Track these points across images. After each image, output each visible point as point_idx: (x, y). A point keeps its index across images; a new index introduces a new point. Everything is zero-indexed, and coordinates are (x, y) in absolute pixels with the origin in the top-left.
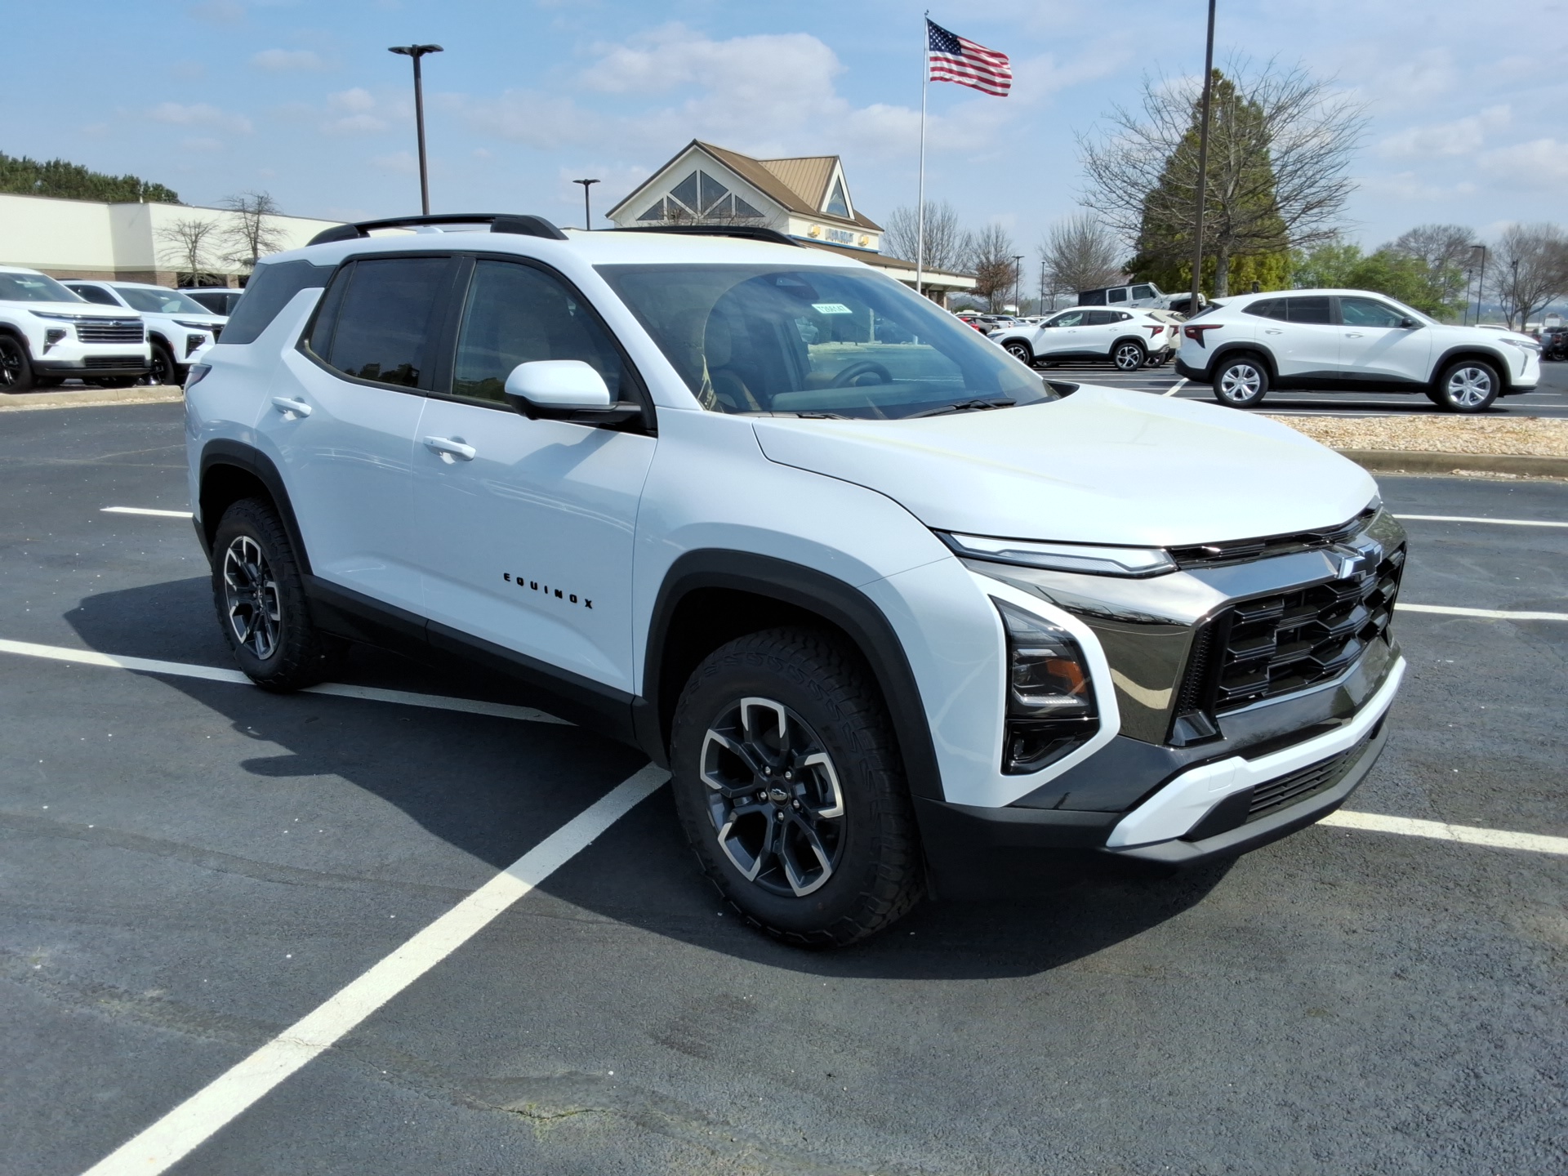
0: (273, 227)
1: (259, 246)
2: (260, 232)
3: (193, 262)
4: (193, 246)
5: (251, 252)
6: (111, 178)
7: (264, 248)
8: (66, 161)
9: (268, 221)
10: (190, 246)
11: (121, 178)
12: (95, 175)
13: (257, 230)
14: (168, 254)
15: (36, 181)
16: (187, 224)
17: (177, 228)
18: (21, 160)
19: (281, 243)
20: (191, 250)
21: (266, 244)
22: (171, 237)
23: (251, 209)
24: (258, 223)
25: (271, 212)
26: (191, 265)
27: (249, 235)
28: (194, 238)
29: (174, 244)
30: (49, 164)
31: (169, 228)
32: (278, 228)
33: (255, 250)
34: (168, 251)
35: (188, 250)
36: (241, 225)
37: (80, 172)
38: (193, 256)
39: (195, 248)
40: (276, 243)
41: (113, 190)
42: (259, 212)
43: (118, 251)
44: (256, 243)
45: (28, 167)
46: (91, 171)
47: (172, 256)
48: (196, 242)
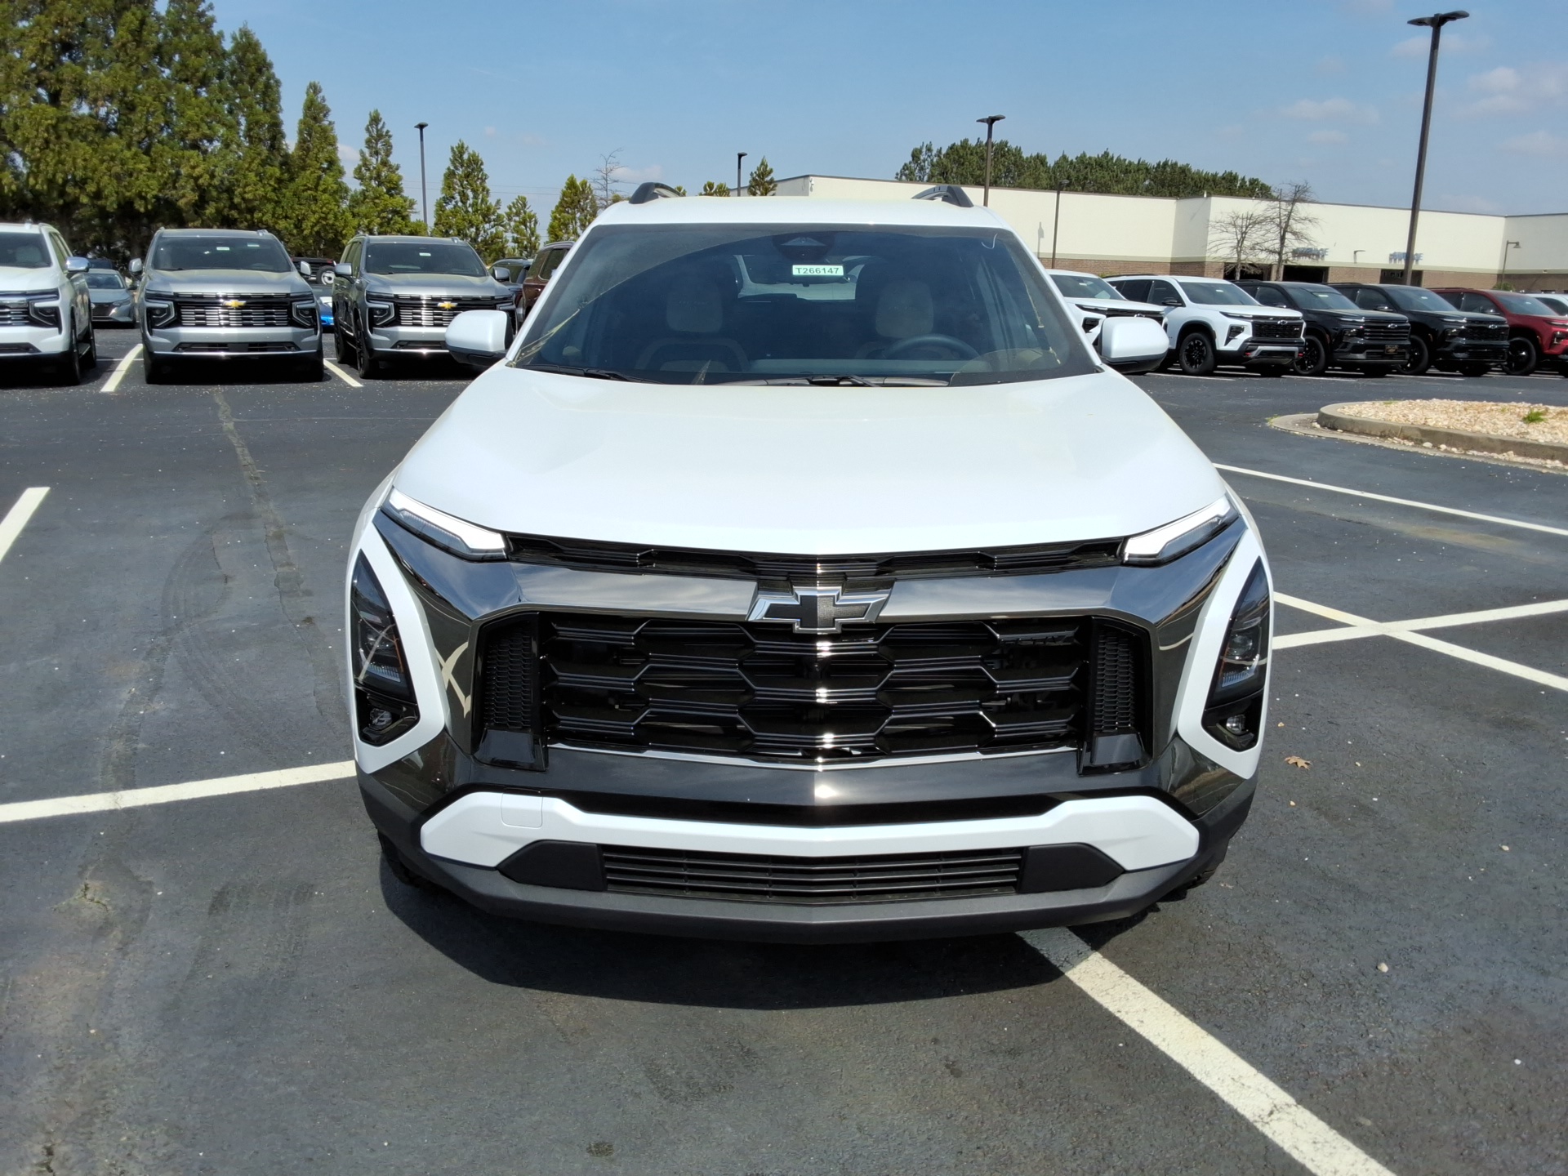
0: (1306, 215)
1: (1288, 236)
2: (1291, 221)
3: (1239, 253)
4: (1242, 237)
5: (1278, 241)
6: (1212, 175)
7: (1293, 237)
8: (1174, 161)
9: (1302, 209)
10: (1239, 237)
11: (1220, 175)
12: (1198, 173)
13: (1289, 219)
14: (1216, 246)
15: (1145, 181)
16: (1241, 216)
17: (1229, 220)
18: (1136, 162)
19: (1308, 232)
20: (1239, 242)
21: (1294, 233)
22: (1223, 229)
23: (1287, 199)
24: (1290, 212)
25: (1303, 201)
26: (1236, 256)
27: (1279, 225)
28: (1244, 229)
29: (1225, 235)
30: (1159, 164)
31: (1222, 220)
32: (1310, 217)
33: (1283, 239)
34: (1217, 243)
35: (1236, 241)
36: (1275, 214)
37: (1184, 171)
38: (1241, 247)
39: (1243, 238)
40: (1304, 231)
41: (1210, 186)
42: (1294, 201)
43: (1177, 243)
44: (1285, 232)
45: (1142, 168)
46: (1194, 169)
47: (1219, 247)
48: (1246, 233)
